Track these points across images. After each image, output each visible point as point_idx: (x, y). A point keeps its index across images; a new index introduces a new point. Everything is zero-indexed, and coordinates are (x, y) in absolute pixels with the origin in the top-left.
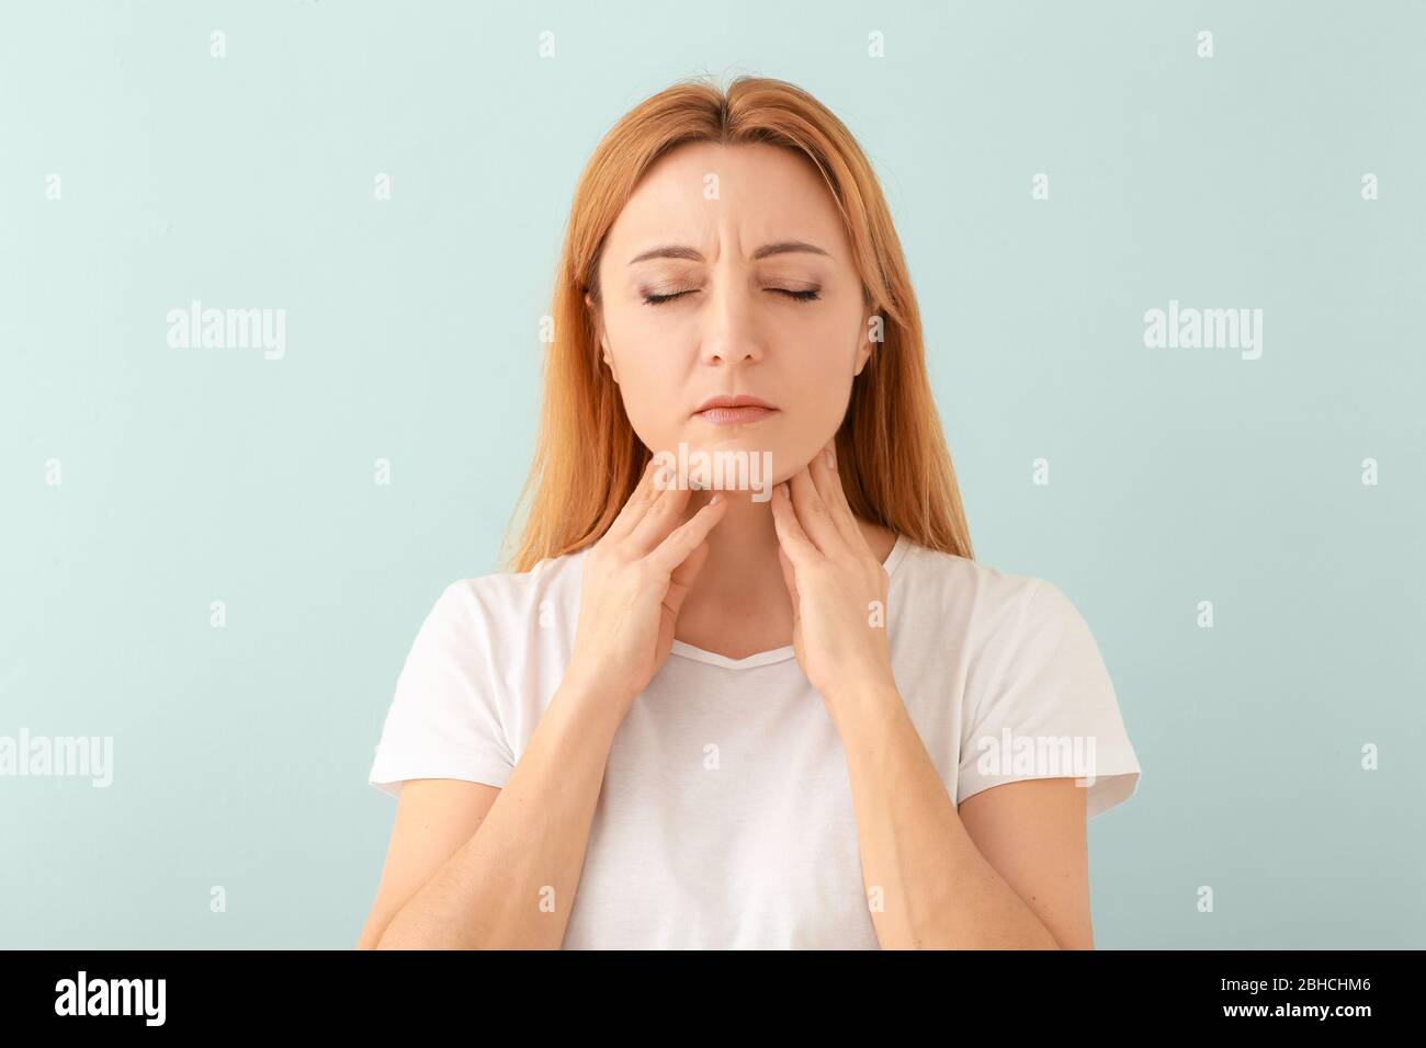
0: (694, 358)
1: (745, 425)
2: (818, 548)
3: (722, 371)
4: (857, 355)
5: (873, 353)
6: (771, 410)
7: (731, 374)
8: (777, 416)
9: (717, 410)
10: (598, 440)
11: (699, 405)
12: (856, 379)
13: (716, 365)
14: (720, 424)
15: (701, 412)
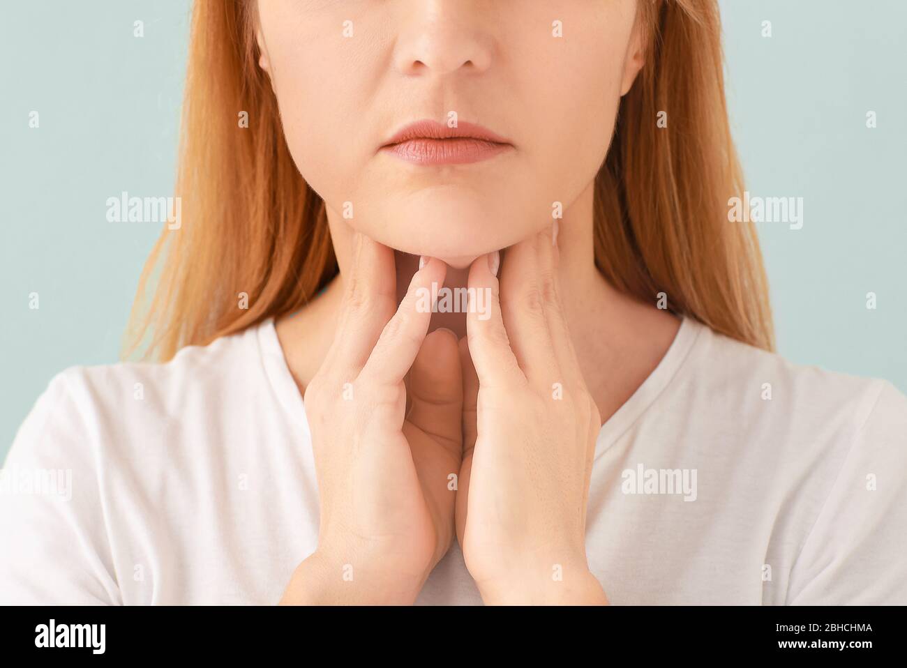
0: (385, 62)
1: (460, 167)
2: (521, 364)
3: (423, 86)
4: (624, 68)
5: (647, 65)
6: (501, 144)
7: (440, 90)
8: (509, 153)
9: (418, 144)
10: (254, 177)
11: (389, 135)
12: (624, 100)
13: (418, 75)
14: (421, 164)
15: (391, 145)
